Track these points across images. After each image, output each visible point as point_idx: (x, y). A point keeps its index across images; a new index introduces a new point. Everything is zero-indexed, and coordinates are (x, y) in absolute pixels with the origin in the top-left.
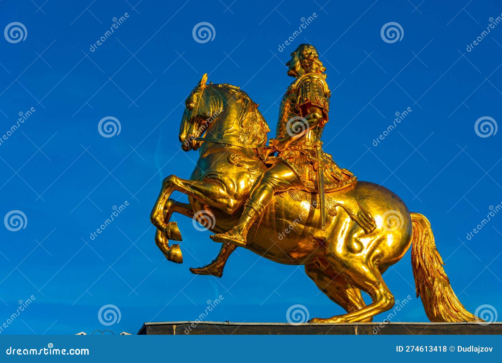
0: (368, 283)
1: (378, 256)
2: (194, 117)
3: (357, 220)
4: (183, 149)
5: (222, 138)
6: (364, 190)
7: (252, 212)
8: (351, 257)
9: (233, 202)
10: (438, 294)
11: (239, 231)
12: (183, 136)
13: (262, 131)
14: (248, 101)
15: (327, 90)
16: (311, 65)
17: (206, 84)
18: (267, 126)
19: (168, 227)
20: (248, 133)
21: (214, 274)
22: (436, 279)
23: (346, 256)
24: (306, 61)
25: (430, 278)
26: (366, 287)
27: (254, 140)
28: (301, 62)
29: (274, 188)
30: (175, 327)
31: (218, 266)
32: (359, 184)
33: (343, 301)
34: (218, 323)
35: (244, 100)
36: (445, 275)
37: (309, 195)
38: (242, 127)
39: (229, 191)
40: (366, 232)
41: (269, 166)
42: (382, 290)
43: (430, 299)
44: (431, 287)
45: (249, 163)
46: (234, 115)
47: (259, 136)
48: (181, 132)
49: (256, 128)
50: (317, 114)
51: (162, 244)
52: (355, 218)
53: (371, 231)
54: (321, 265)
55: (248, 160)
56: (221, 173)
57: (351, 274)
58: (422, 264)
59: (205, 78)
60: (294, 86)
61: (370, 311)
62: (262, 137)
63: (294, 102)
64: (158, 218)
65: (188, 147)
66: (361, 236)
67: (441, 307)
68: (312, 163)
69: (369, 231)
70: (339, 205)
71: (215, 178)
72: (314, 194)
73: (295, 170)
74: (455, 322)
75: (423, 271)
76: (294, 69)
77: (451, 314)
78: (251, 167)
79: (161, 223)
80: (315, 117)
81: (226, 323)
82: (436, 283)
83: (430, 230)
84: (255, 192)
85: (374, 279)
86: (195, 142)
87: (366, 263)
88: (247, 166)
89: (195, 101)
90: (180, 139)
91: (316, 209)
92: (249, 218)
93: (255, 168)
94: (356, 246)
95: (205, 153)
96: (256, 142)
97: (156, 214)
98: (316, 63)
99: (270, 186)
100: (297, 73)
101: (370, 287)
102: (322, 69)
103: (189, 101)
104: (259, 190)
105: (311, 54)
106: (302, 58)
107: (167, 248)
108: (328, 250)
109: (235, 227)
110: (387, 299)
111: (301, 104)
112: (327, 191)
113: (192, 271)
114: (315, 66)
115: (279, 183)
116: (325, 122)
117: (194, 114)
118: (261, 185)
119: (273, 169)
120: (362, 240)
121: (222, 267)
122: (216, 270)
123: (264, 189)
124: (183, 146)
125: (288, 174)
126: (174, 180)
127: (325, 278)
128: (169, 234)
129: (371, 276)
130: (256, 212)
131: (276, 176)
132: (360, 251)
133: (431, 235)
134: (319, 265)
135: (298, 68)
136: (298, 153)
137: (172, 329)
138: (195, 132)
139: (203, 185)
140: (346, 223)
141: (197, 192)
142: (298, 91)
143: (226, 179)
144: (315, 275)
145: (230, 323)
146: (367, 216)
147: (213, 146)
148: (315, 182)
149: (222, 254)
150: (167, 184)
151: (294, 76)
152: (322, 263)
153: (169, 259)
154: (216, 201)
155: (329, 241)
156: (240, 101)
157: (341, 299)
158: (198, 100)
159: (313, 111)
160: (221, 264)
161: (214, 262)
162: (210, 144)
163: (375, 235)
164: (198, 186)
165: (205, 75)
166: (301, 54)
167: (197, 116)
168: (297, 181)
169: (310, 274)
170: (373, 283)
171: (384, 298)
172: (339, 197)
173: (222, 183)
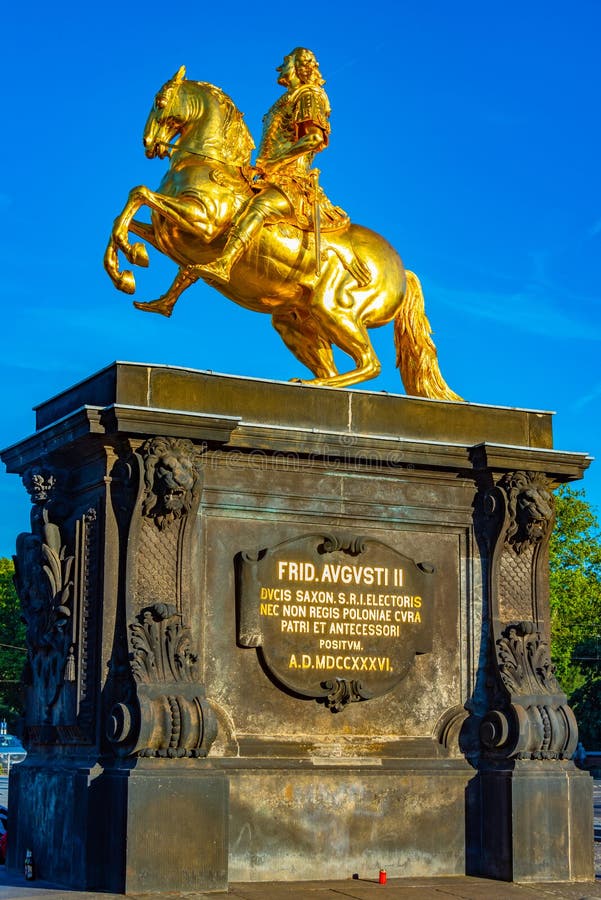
0: (355, 345)
1: (368, 315)
2: (164, 119)
3: (351, 269)
4: (147, 155)
5: (201, 149)
6: (359, 236)
7: (238, 244)
8: (340, 312)
9: (211, 229)
10: (424, 367)
11: (223, 266)
12: (149, 140)
13: (246, 147)
14: (232, 108)
15: (328, 109)
16: (309, 76)
17: (184, 79)
18: (252, 142)
19: (133, 248)
20: (230, 147)
21: (161, 312)
22: (424, 350)
23: (334, 309)
24: (304, 68)
25: (416, 348)
26: (352, 349)
27: (237, 157)
28: (296, 69)
29: (264, 218)
30: (149, 370)
31: (166, 304)
32: (353, 227)
33: (313, 363)
34: (200, 371)
35: (228, 105)
36: (434, 345)
37: (300, 232)
38: (226, 138)
39: (209, 216)
40: (360, 286)
41: (256, 191)
42: (369, 355)
43: (414, 372)
44: (416, 358)
45: (235, 184)
46: (216, 122)
47: (243, 152)
48: (147, 133)
49: (241, 143)
50: (317, 136)
51: (112, 268)
52: (349, 266)
53: (366, 285)
54: (298, 316)
55: (231, 180)
56: (201, 191)
57: (337, 333)
58: (409, 330)
59: (182, 72)
60: (291, 98)
61: (354, 378)
62: (247, 154)
63: (288, 117)
64: (122, 237)
65: (154, 153)
66: (354, 289)
67: (426, 383)
68: (306, 194)
69: (363, 283)
70: (331, 248)
71: (194, 197)
72: (306, 231)
73: (291, 200)
74: (438, 399)
75: (409, 339)
76: (287, 76)
77: (435, 391)
78: (236, 188)
79: (125, 243)
80: (315, 138)
81: (209, 373)
82: (423, 354)
83: (421, 292)
84: (242, 221)
85: (363, 341)
86: (163, 148)
87: (355, 321)
88: (232, 188)
89: (168, 98)
90: (145, 142)
91: (307, 251)
92: (234, 251)
93: (240, 192)
94: (346, 300)
95: (178, 165)
96: (240, 159)
97: (118, 231)
98: (315, 74)
99: (260, 215)
100: (290, 82)
101: (357, 349)
102: (321, 81)
103: (160, 97)
104: (248, 219)
105: (310, 61)
106: (299, 64)
107: (117, 274)
108: (314, 301)
109: (218, 260)
110: (374, 365)
111: (300, 121)
112: (322, 231)
113: (136, 305)
114: (313, 77)
115: (271, 213)
116: (324, 146)
117: (166, 114)
118: (249, 212)
119: (264, 195)
120: (354, 294)
121: (172, 305)
122: (165, 308)
123: (253, 217)
124: (148, 152)
125: (281, 203)
126: (144, 192)
127: (296, 333)
128: (134, 258)
129: (359, 337)
130: (244, 245)
131: (267, 203)
132: (350, 307)
133: (422, 298)
134: (295, 316)
135: (293, 77)
136: (289, 180)
137: (147, 373)
138: (165, 136)
139: (179, 203)
140: (339, 272)
141: (171, 211)
142: (296, 104)
143: (206, 200)
144: (284, 328)
145: (214, 373)
146: (361, 265)
147: (190, 157)
148: (310, 218)
149: (174, 289)
150: (136, 196)
151: (285, 85)
152: (301, 315)
153: (118, 288)
154: (193, 225)
155: (315, 291)
156: (224, 106)
157: (311, 359)
158: (172, 98)
159: (314, 132)
160: (173, 301)
161: (163, 297)
162: (187, 154)
163: (369, 289)
164: (173, 204)
165: (183, 68)
166: (297, 59)
167: (170, 117)
168: (289, 213)
169: (279, 326)
170: (361, 345)
171: (371, 364)
172: (333, 239)
173: (201, 204)
